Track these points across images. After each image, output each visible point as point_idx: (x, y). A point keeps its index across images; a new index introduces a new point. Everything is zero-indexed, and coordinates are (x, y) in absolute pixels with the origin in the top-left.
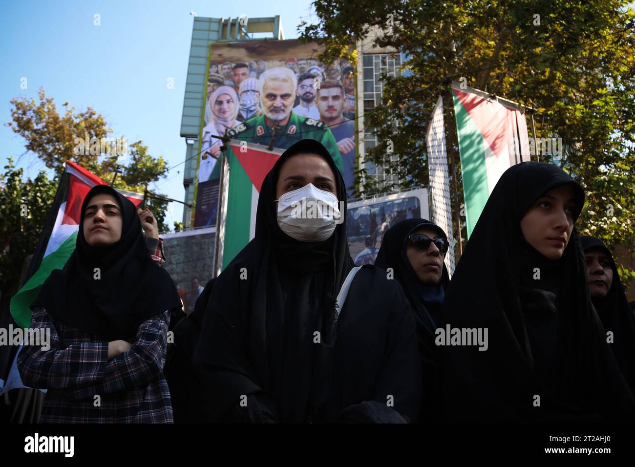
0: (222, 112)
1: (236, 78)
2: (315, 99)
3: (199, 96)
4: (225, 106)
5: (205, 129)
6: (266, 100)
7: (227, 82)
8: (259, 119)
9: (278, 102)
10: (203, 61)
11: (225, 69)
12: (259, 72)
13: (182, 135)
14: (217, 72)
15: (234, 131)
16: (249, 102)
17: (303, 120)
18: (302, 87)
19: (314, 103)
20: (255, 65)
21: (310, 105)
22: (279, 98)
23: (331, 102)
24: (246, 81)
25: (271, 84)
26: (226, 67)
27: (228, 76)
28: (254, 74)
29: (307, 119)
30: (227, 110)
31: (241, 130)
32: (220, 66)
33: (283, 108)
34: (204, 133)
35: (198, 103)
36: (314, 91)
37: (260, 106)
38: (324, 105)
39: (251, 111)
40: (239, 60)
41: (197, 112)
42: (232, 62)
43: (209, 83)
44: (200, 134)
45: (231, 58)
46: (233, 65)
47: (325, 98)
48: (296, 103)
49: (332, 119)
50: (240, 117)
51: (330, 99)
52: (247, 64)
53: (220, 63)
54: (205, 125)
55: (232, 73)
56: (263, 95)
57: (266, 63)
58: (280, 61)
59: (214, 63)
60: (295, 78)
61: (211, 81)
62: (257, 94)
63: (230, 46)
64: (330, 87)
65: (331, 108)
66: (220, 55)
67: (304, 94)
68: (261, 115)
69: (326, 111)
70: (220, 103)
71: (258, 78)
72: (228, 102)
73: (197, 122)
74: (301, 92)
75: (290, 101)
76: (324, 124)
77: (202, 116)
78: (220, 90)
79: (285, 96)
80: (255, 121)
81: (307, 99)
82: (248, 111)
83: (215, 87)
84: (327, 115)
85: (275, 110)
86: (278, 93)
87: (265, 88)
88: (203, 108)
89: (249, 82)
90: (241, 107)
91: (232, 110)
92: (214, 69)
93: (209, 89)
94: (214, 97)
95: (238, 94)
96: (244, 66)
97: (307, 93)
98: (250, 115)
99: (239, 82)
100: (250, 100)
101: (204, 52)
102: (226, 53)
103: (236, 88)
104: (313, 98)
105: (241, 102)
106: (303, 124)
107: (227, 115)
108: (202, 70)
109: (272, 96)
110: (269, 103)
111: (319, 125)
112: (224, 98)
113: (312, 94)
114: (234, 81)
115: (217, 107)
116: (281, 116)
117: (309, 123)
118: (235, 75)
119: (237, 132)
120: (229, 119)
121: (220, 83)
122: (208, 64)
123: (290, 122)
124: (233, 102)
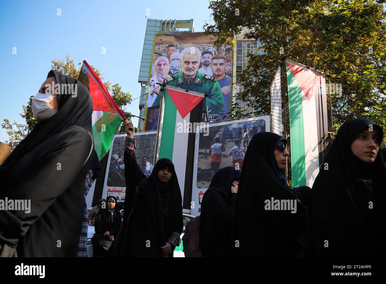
0: (161, 70)
1: (169, 52)
2: (211, 65)
3: (149, 61)
4: (163, 67)
5: (151, 79)
6: (184, 64)
7: (164, 54)
8: (180, 74)
9: (191, 66)
10: (152, 43)
11: (163, 47)
12: (181, 49)
13: (139, 82)
14: (159, 49)
15: (167, 81)
16: (175, 65)
17: (203, 76)
18: (204, 58)
19: (209, 66)
20: (179, 46)
21: (208, 67)
22: (191, 64)
23: (219, 67)
24: (174, 54)
25: (187, 56)
26: (163, 46)
27: (165, 51)
28: (178, 50)
29: (206, 75)
30: (163, 69)
31: (170, 80)
32: (160, 46)
33: (193, 69)
34: (151, 81)
35: (148, 65)
36: (210, 61)
37: (181, 68)
38: (215, 68)
39: (176, 70)
40: (170, 42)
41: (148, 70)
42: (167, 43)
43: (154, 55)
44: (149, 81)
45: (167, 41)
46: (168, 45)
47: (216, 64)
48: (200, 67)
49: (219, 76)
50: (170, 73)
51: (218, 65)
52: (175, 45)
53: (160, 44)
54: (152, 77)
55: (167, 50)
56: (183, 61)
57: (185, 45)
58: (192, 44)
59: (157, 44)
60: (200, 53)
61: (155, 53)
62: (179, 61)
63: (166, 35)
64: (219, 58)
65: (218, 70)
66: (161, 40)
67: (205, 62)
68: (181, 72)
69: (216, 71)
70: (160, 65)
71: (180, 53)
72: (164, 65)
73: (147, 75)
74: (203, 61)
75: (197, 65)
76: (214, 78)
77: (150, 72)
78: (160, 58)
79: (194, 63)
80: (178, 76)
81: (206, 64)
82: (175, 70)
83: (157, 57)
84: (217, 73)
85: (189, 70)
86: (191, 61)
87: (184, 58)
88: (151, 67)
89: (176, 54)
90: (171, 68)
91: (166, 69)
92: (157, 47)
93: (154, 58)
94: (157, 62)
95: (169, 61)
96: (173, 46)
97: (206, 61)
98: (175, 72)
99: (170, 54)
100: (175, 64)
101: (152, 38)
102: (164, 38)
103: (169, 57)
104: (209, 64)
105: (171, 65)
106: (204, 78)
107: (163, 71)
108: (151, 47)
109: (187, 62)
110: (186, 66)
111: (212, 79)
112: (162, 63)
113: (209, 62)
114: (167, 54)
115: (158, 67)
116: (192, 73)
117: (206, 77)
118: (168, 50)
119: (168, 81)
120: (164, 74)
121: (160, 55)
122: (154, 44)
123: (197, 76)
124: (167, 65)
